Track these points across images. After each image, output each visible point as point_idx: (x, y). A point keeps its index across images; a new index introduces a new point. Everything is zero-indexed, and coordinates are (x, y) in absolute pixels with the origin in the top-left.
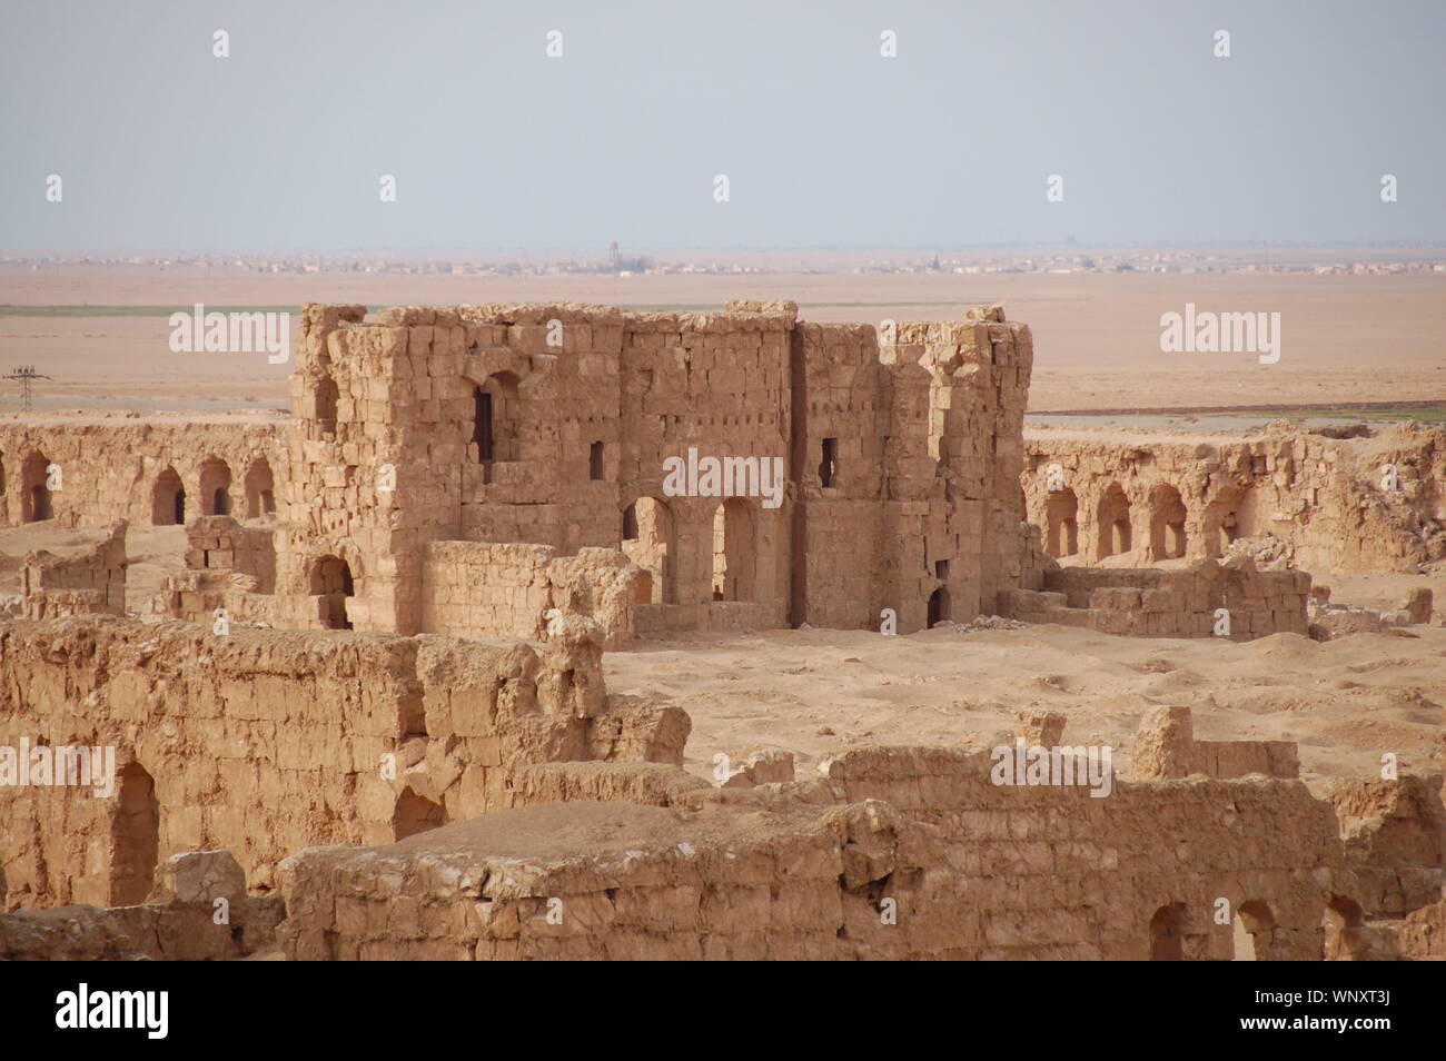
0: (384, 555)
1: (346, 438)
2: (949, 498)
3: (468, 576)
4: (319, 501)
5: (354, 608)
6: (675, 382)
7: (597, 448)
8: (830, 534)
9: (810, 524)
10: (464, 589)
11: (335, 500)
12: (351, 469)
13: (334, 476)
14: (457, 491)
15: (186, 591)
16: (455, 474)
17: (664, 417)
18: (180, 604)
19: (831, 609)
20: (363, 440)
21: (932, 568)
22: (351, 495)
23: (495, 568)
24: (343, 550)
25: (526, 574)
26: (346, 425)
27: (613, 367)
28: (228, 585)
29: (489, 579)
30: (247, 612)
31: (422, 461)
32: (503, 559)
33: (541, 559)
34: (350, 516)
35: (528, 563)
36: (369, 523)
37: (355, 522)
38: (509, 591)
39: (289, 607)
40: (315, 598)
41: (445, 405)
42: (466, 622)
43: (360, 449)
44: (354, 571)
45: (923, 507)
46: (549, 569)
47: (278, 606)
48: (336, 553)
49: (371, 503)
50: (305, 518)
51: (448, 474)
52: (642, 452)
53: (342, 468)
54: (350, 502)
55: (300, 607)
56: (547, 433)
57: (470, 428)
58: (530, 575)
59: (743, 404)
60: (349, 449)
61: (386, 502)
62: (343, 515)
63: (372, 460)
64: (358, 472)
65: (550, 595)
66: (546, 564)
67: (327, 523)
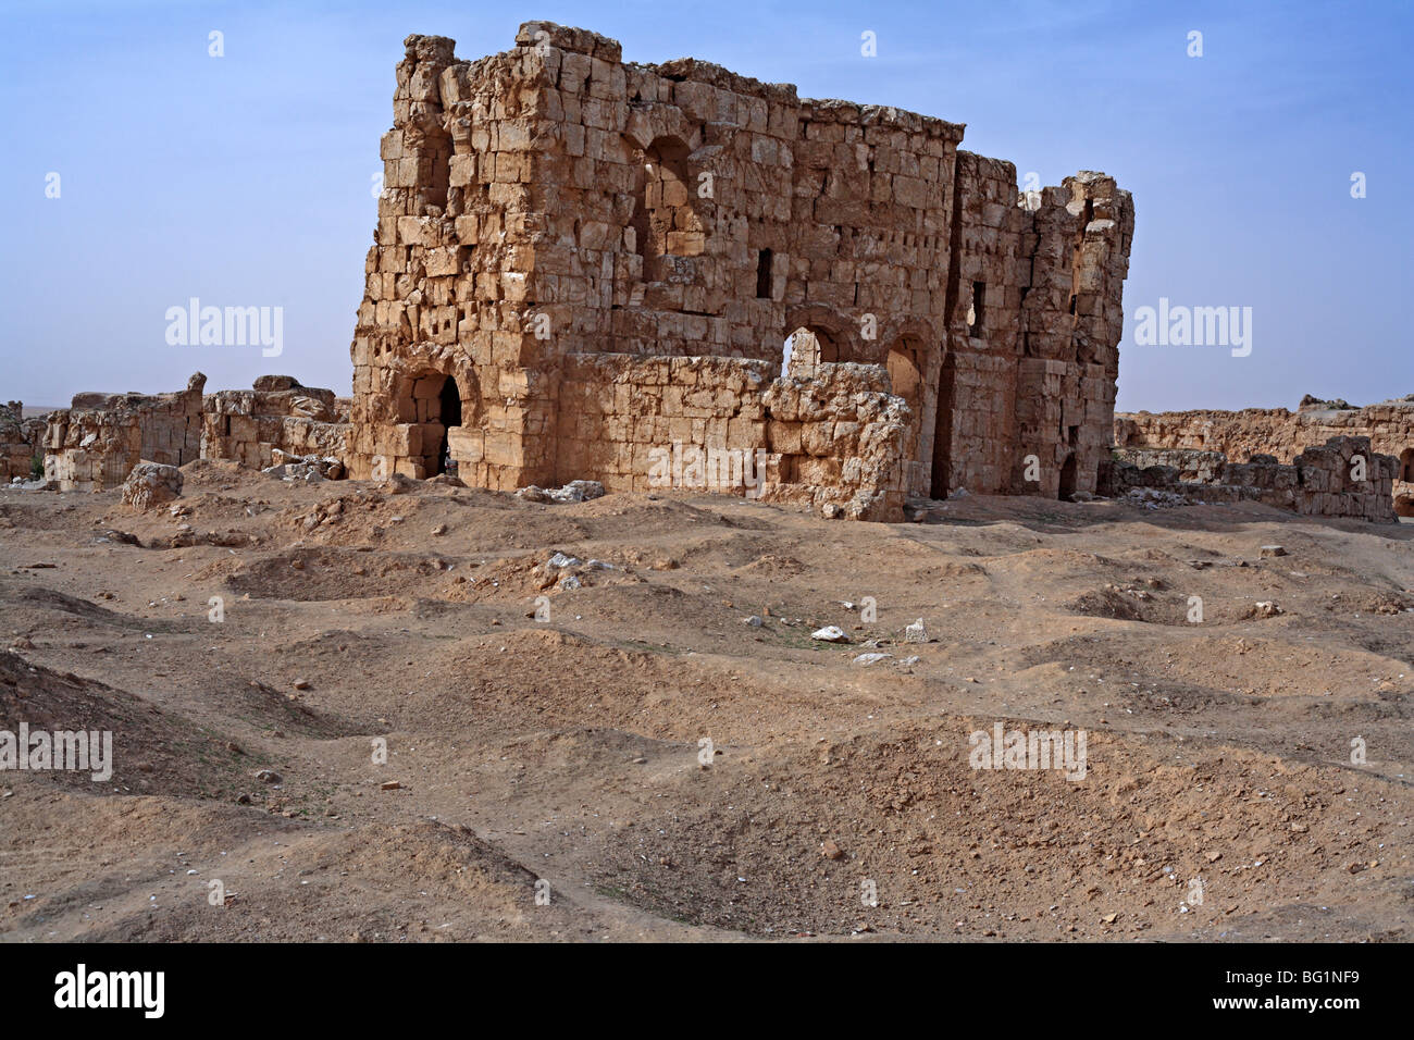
0: (510, 368)
1: (461, 210)
2: (1079, 360)
3: (633, 402)
4: (417, 296)
5: (461, 443)
6: (854, 186)
7: (766, 256)
8: (974, 389)
9: (958, 377)
10: (625, 420)
11: (440, 294)
12: (467, 251)
13: (441, 262)
14: (607, 288)
15: (235, 414)
16: (607, 266)
17: (839, 228)
18: (228, 432)
19: (970, 473)
20: (487, 208)
21: (1066, 434)
22: (464, 287)
23: (675, 393)
24: (449, 361)
25: (727, 399)
26: (461, 190)
27: (787, 157)
28: (289, 410)
29: (666, 407)
30: (312, 443)
31: (568, 240)
32: (691, 378)
33: (754, 380)
34: (461, 315)
35: (733, 382)
36: (489, 324)
37: (467, 323)
38: (699, 424)
39: (368, 438)
40: (404, 428)
41: (602, 168)
42: (625, 467)
43: (482, 221)
44: (463, 390)
45: (1060, 366)
46: (768, 394)
47: (354, 438)
48: (440, 366)
49: (493, 295)
50: (396, 320)
51: (598, 263)
52: (810, 269)
53: (453, 250)
54: (461, 296)
55: (384, 438)
56: (721, 222)
57: (628, 205)
58: (734, 402)
59: (923, 223)
60: (466, 225)
61: (516, 293)
62: (451, 313)
63: (498, 237)
64: (476, 256)
65: (767, 432)
66: (762, 387)
67: (426, 325)
